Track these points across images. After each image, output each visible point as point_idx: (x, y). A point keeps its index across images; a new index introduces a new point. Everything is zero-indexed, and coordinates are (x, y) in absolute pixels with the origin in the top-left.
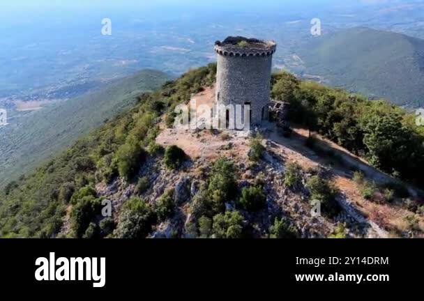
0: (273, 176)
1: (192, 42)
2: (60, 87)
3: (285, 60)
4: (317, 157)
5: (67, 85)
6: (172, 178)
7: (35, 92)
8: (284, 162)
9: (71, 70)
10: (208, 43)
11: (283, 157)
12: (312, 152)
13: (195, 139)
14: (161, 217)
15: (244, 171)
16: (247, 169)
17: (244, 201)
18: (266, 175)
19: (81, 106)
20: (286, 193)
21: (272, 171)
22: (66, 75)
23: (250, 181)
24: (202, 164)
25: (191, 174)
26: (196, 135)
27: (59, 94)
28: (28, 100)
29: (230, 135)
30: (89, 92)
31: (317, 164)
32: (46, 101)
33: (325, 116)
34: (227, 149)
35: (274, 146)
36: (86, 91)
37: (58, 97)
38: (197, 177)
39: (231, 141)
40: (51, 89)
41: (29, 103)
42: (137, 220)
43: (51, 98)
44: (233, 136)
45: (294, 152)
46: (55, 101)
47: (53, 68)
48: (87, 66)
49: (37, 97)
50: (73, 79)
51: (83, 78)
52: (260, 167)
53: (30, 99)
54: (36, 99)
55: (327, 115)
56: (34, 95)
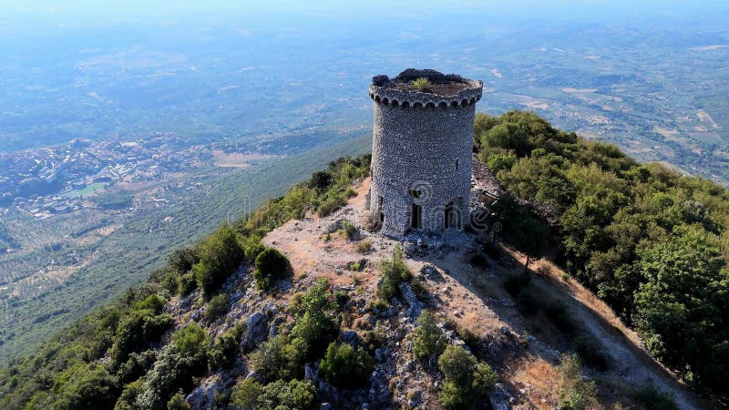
0: (404, 332)
1: (499, 75)
2: (278, 135)
3: (679, 119)
4: (514, 312)
5: (288, 134)
6: (254, 304)
7: (243, 140)
8: (436, 309)
9: (297, 112)
10: (527, 78)
11: (440, 301)
12: (508, 301)
13: (322, 244)
14: (213, 365)
15: (362, 314)
16: (367, 311)
17: (326, 366)
18: (393, 329)
19: (302, 169)
20: (412, 368)
21: (406, 322)
22: (290, 118)
23: (361, 333)
24: (304, 289)
25: (279, 303)
26: (325, 237)
27: (274, 147)
28: (231, 152)
29: (374, 246)
30: (317, 149)
31: (501, 325)
32: (256, 156)
33: (580, 235)
34: (355, 269)
35: (436, 277)
36: (313, 145)
37: (272, 151)
38: (286, 310)
39: (367, 257)
40: (264, 138)
41: (232, 156)
42: (176, 362)
43: (263, 152)
44: (378, 248)
45: (471, 295)
46: (267, 157)
47: (272, 106)
48: (322, 106)
49: (244, 148)
50: (299, 125)
51: (312, 125)
52: (390, 312)
53: (236, 151)
54: (242, 152)
55: (584, 234)
56: (240, 145)
